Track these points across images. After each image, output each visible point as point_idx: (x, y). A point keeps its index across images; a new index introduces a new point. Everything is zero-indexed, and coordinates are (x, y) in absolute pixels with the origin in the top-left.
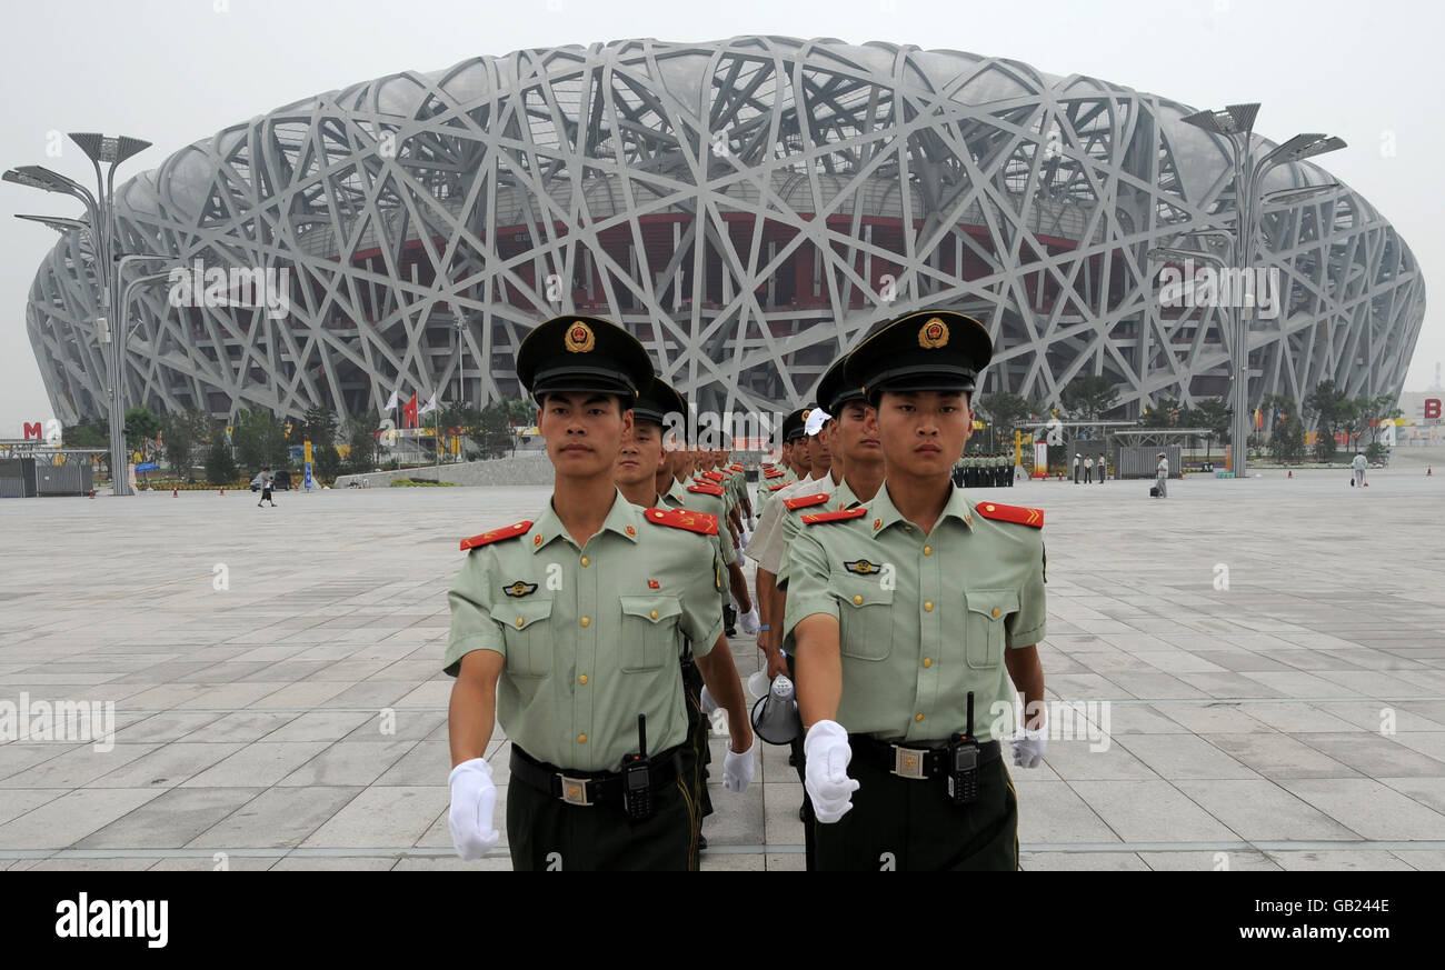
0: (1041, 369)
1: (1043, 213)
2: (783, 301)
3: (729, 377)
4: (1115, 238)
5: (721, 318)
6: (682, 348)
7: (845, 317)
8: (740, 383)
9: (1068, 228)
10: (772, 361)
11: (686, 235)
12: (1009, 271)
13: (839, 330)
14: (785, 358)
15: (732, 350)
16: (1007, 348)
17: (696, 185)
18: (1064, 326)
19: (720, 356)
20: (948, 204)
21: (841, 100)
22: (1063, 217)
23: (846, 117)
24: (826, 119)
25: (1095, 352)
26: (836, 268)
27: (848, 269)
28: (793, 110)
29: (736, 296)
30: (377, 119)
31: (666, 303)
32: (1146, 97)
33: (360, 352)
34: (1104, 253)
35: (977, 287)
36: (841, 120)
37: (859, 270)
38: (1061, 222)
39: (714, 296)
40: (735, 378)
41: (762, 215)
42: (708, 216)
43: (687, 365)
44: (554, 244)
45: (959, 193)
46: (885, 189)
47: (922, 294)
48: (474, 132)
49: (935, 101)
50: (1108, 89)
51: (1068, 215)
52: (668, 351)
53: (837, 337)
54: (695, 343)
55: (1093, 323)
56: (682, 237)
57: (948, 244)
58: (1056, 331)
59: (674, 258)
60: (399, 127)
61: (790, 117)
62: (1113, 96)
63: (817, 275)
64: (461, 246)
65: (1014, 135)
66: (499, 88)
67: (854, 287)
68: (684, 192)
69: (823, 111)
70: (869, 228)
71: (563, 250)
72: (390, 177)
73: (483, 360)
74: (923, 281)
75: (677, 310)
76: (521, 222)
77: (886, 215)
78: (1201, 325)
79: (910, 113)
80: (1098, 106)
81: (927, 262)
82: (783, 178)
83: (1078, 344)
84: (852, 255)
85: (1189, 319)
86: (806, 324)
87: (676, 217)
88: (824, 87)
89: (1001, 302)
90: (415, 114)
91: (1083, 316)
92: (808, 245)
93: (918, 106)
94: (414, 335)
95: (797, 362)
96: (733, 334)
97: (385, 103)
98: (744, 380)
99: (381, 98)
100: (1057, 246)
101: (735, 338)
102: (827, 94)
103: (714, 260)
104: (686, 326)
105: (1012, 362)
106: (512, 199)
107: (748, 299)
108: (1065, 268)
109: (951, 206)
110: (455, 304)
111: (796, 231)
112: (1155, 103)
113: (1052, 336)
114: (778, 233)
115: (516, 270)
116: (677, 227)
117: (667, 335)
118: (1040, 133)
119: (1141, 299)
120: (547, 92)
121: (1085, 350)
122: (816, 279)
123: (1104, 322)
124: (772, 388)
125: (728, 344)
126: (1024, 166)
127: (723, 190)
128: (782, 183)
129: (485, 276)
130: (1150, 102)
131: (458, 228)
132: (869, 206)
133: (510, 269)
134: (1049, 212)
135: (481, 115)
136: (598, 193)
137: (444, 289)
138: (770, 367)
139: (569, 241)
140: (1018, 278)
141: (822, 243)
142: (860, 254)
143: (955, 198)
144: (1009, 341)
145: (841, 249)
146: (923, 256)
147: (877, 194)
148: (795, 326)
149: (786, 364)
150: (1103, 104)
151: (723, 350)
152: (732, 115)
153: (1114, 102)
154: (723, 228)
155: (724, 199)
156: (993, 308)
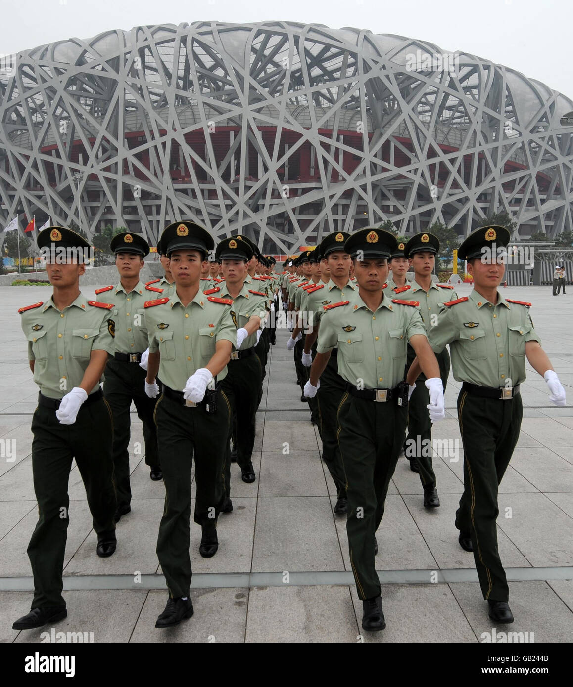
0: (438, 218)
1: (439, 131)
2: (293, 178)
3: (261, 220)
4: (480, 145)
5: (256, 186)
6: (234, 203)
7: (328, 187)
8: (268, 224)
9: (452, 140)
10: (287, 211)
11: (237, 138)
12: (421, 163)
13: (325, 194)
14: (294, 210)
15: (263, 205)
16: (419, 206)
17: (242, 107)
18: (451, 195)
19: (256, 209)
20: (386, 125)
21: (326, 65)
22: (450, 134)
23: (329, 76)
24: (317, 77)
25: (468, 209)
26: (324, 158)
27: (330, 158)
28: (300, 70)
29: (265, 173)
30: (53, 65)
31: (226, 177)
32: (499, 66)
33: (46, 204)
34: (474, 153)
35: (403, 171)
36: (326, 77)
37: (336, 159)
38: (449, 137)
39: (253, 174)
40: (265, 221)
41: (280, 125)
42: (249, 127)
43: (237, 213)
44: (159, 140)
45: (393, 118)
46: (351, 115)
47: (373, 174)
48: (111, 74)
49: (381, 62)
50: (478, 59)
51: (452, 133)
52: (227, 206)
53: (324, 198)
54: (242, 201)
55: (467, 193)
56: (235, 138)
57: (386, 146)
58: (447, 197)
59: (230, 151)
60: (66, 70)
61: (297, 75)
62: (481, 64)
63: (312, 163)
64: (104, 141)
65: (425, 83)
66: (125, 46)
67: (334, 169)
68: (235, 111)
69: (316, 71)
70: (342, 137)
71: (164, 144)
72: (61, 99)
73: (118, 209)
74: (373, 166)
75: (232, 182)
76: (141, 130)
77: (352, 130)
78: (525, 196)
79: (367, 68)
80: (472, 70)
81: (375, 156)
82: (293, 108)
83: (459, 205)
84: (333, 150)
85: (517, 193)
86: (305, 191)
87: (232, 128)
88: (317, 56)
89: (417, 180)
90: (75, 61)
91: (462, 189)
92: (308, 145)
93: (371, 64)
94: (77, 194)
95: (301, 213)
96: (264, 196)
97: (57, 56)
98: (270, 222)
99: (56, 53)
100: (447, 150)
101: (265, 198)
102: (317, 61)
103: (253, 153)
104: (237, 191)
105: (421, 214)
106: (137, 116)
107: (272, 175)
108: (453, 161)
109: (388, 126)
110: (102, 175)
111: (300, 136)
112: (503, 69)
113: (445, 200)
114: (290, 137)
115: (136, 156)
116: (232, 134)
117: (226, 196)
118: (440, 82)
119: (494, 180)
120: (154, 50)
121: (463, 208)
122: (311, 165)
123: (473, 192)
124: (286, 227)
125: (261, 202)
126: (427, 108)
127: (259, 111)
128: (293, 110)
129: (118, 159)
130: (500, 68)
131: (102, 131)
132: (342, 124)
133: (132, 155)
134: (443, 132)
135: (115, 63)
136: (186, 113)
137: (95, 167)
138: (285, 216)
139: (168, 139)
140: (427, 166)
141: (316, 143)
142: (337, 150)
143: (390, 121)
144: (420, 203)
145: (326, 147)
146: (373, 152)
147: (346, 117)
148: (300, 192)
149: (294, 214)
150: (475, 69)
151: (258, 205)
152: (263, 68)
153: (482, 68)
154: (258, 135)
155: (259, 116)
156: (412, 183)
